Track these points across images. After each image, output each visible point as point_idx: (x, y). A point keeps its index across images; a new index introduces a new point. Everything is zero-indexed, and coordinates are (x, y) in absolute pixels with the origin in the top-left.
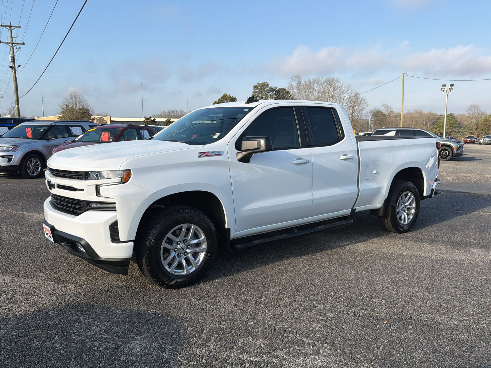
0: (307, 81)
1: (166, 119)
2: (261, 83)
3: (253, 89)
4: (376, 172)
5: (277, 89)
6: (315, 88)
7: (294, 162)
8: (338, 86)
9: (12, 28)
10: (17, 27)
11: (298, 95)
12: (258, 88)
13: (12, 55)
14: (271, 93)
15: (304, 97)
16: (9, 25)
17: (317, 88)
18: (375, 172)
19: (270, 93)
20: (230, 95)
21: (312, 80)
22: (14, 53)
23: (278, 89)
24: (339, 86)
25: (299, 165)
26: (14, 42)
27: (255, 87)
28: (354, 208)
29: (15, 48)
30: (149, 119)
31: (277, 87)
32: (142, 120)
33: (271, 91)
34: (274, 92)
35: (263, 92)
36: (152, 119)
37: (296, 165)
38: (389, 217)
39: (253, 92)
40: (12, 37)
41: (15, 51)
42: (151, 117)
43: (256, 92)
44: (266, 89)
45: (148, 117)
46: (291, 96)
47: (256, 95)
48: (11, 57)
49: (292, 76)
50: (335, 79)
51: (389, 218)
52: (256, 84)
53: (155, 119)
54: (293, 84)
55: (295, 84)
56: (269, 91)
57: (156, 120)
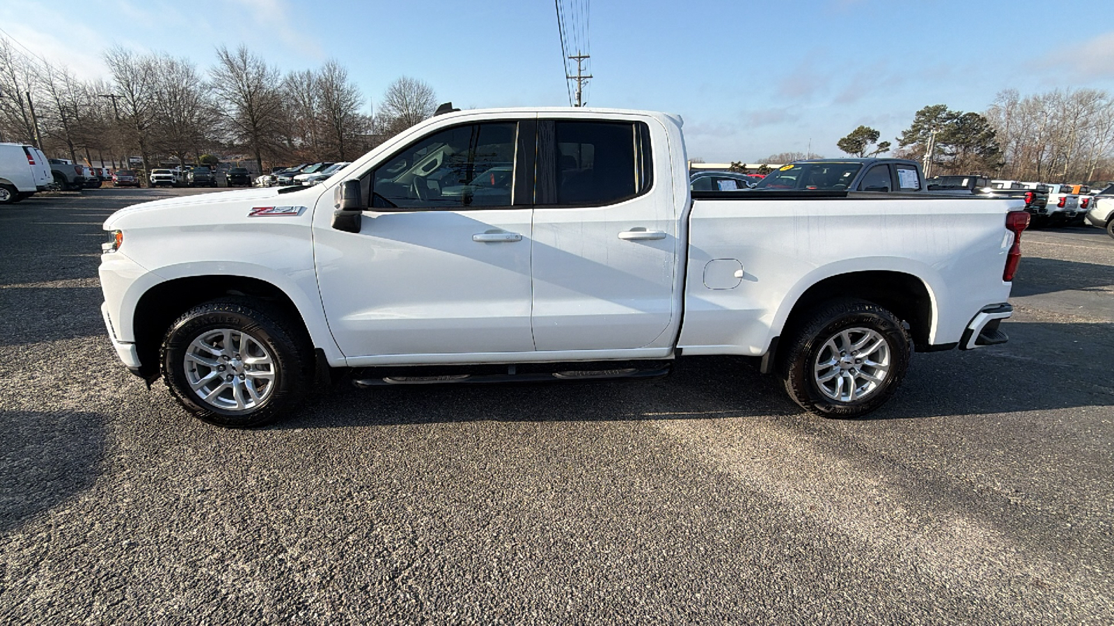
0: (1031, 100)
1: (760, 165)
2: (931, 106)
3: (914, 117)
4: (744, 273)
5: (961, 116)
6: (1047, 111)
7: (478, 237)
8: (1099, 105)
9: (581, 59)
10: (586, 57)
11: (1006, 123)
12: (924, 115)
13: (578, 91)
14: (949, 121)
15: (1019, 126)
16: (578, 55)
17: (1051, 112)
18: (739, 273)
19: (947, 123)
20: (869, 128)
21: (1041, 97)
22: (580, 89)
23: (963, 114)
24: (1103, 105)
25: (491, 243)
26: (582, 76)
27: (918, 113)
28: (678, 347)
29: (582, 82)
30: (737, 165)
31: (962, 112)
32: (729, 166)
33: (948, 119)
34: (955, 121)
35: (934, 121)
36: (742, 165)
37: (484, 243)
38: (790, 378)
39: (914, 122)
40: (580, 70)
41: (582, 86)
42: (740, 163)
43: (920, 122)
44: (939, 116)
45: (736, 162)
46: (987, 125)
47: (918, 125)
48: (578, 93)
49: (1000, 92)
50: (1098, 92)
51: (790, 381)
52: (921, 109)
53: (745, 165)
54: (999, 105)
55: (1003, 105)
56: (944, 118)
57: (746, 167)
